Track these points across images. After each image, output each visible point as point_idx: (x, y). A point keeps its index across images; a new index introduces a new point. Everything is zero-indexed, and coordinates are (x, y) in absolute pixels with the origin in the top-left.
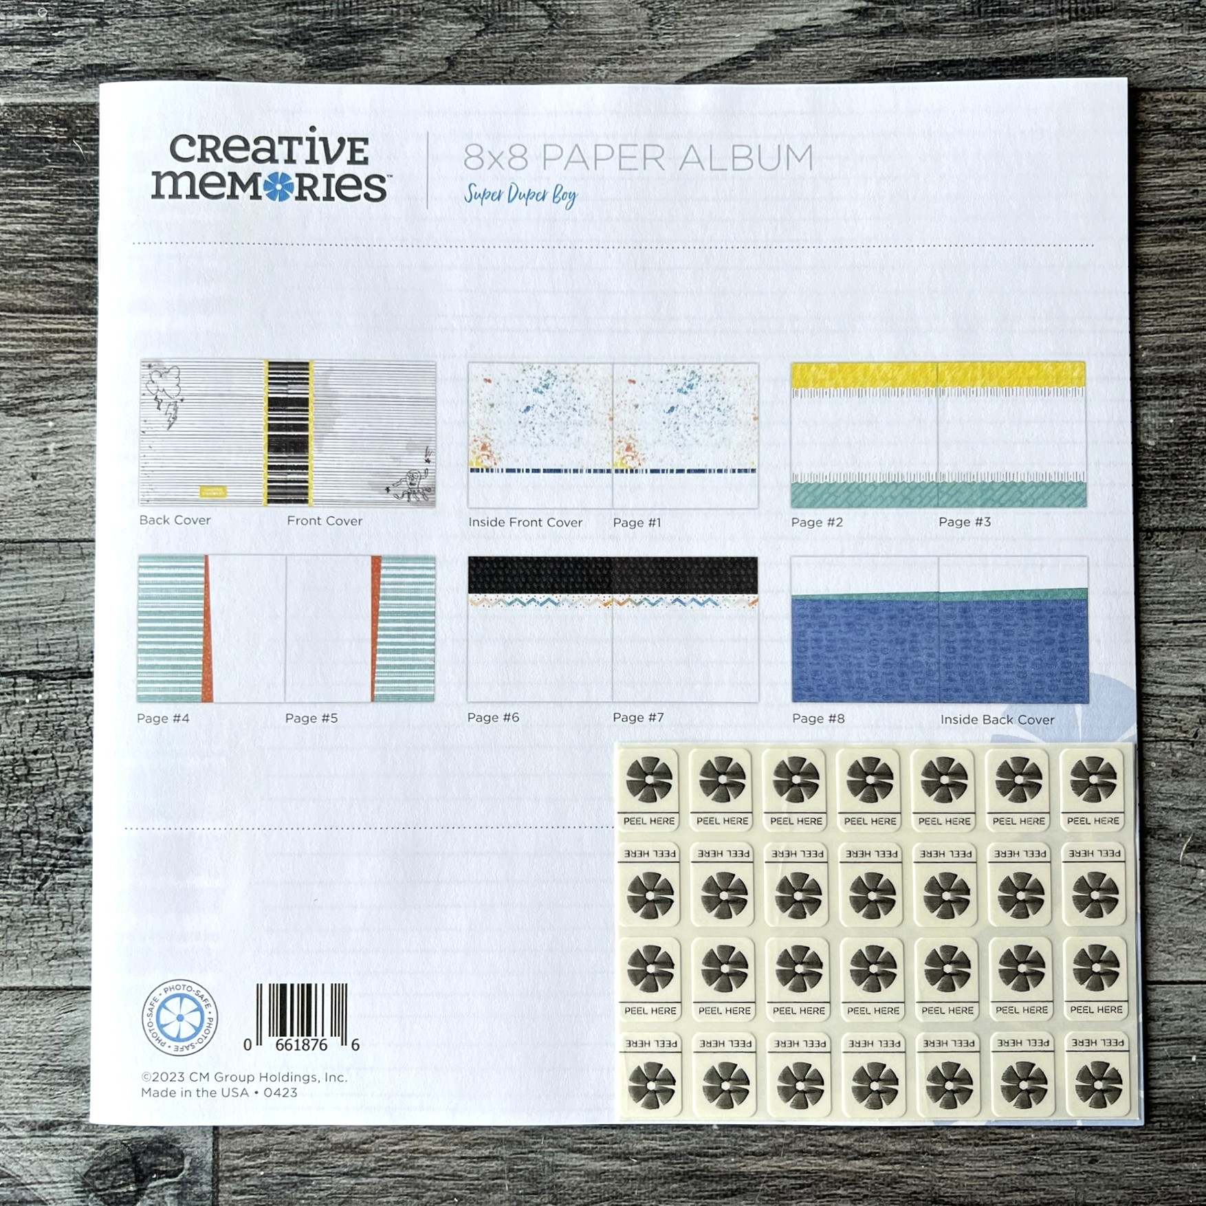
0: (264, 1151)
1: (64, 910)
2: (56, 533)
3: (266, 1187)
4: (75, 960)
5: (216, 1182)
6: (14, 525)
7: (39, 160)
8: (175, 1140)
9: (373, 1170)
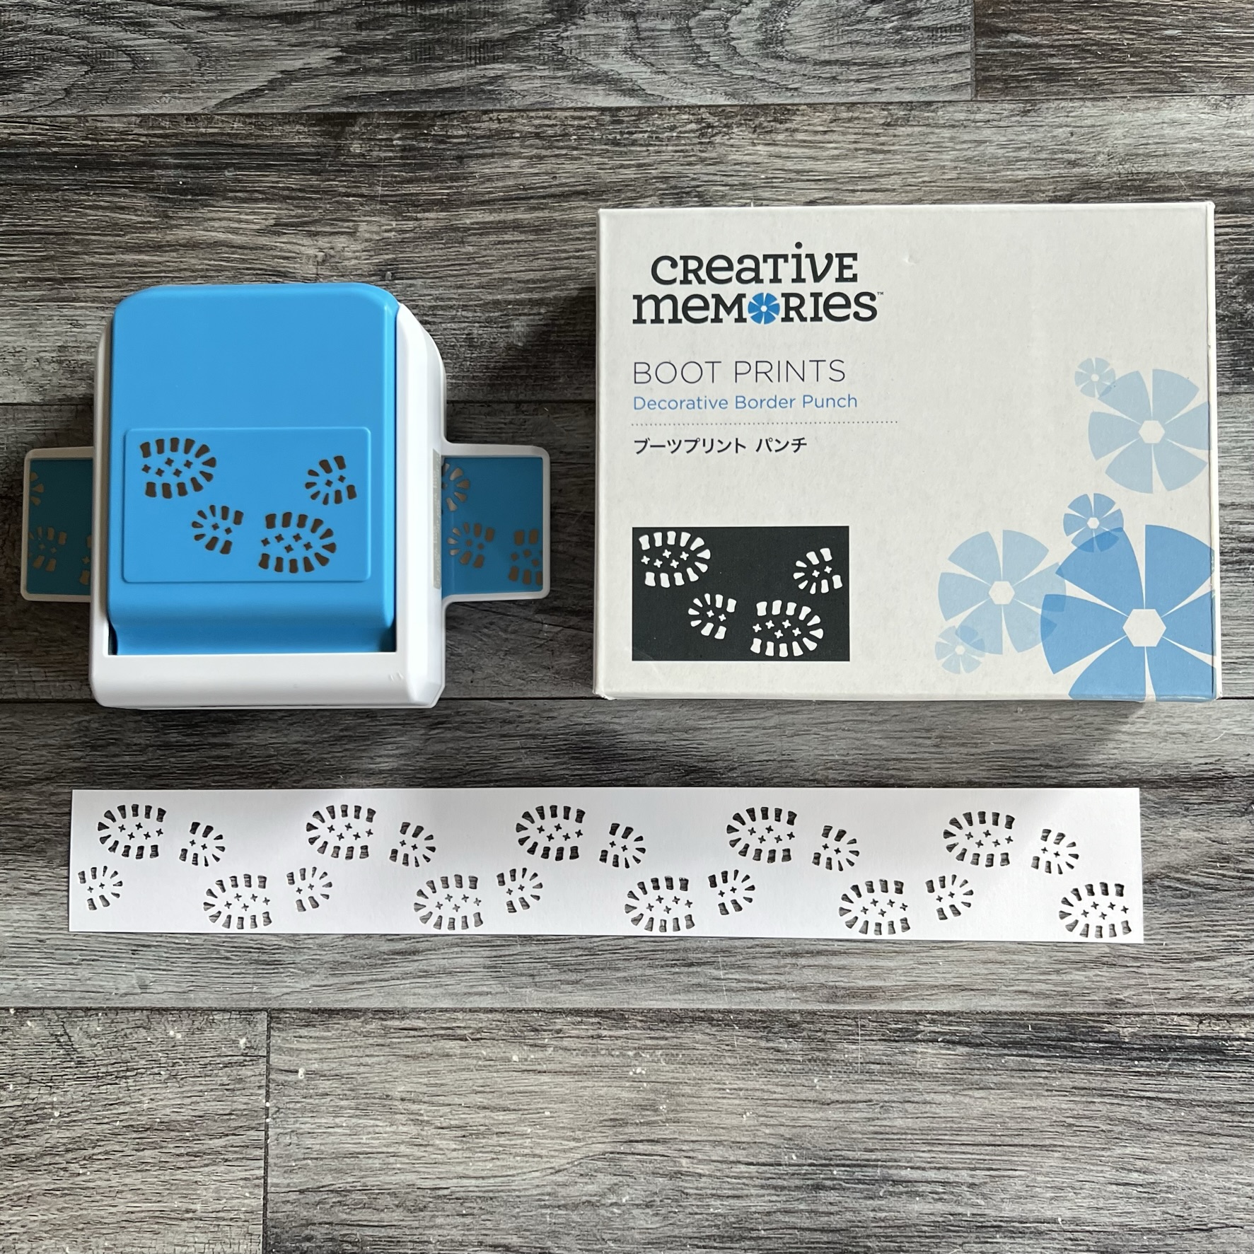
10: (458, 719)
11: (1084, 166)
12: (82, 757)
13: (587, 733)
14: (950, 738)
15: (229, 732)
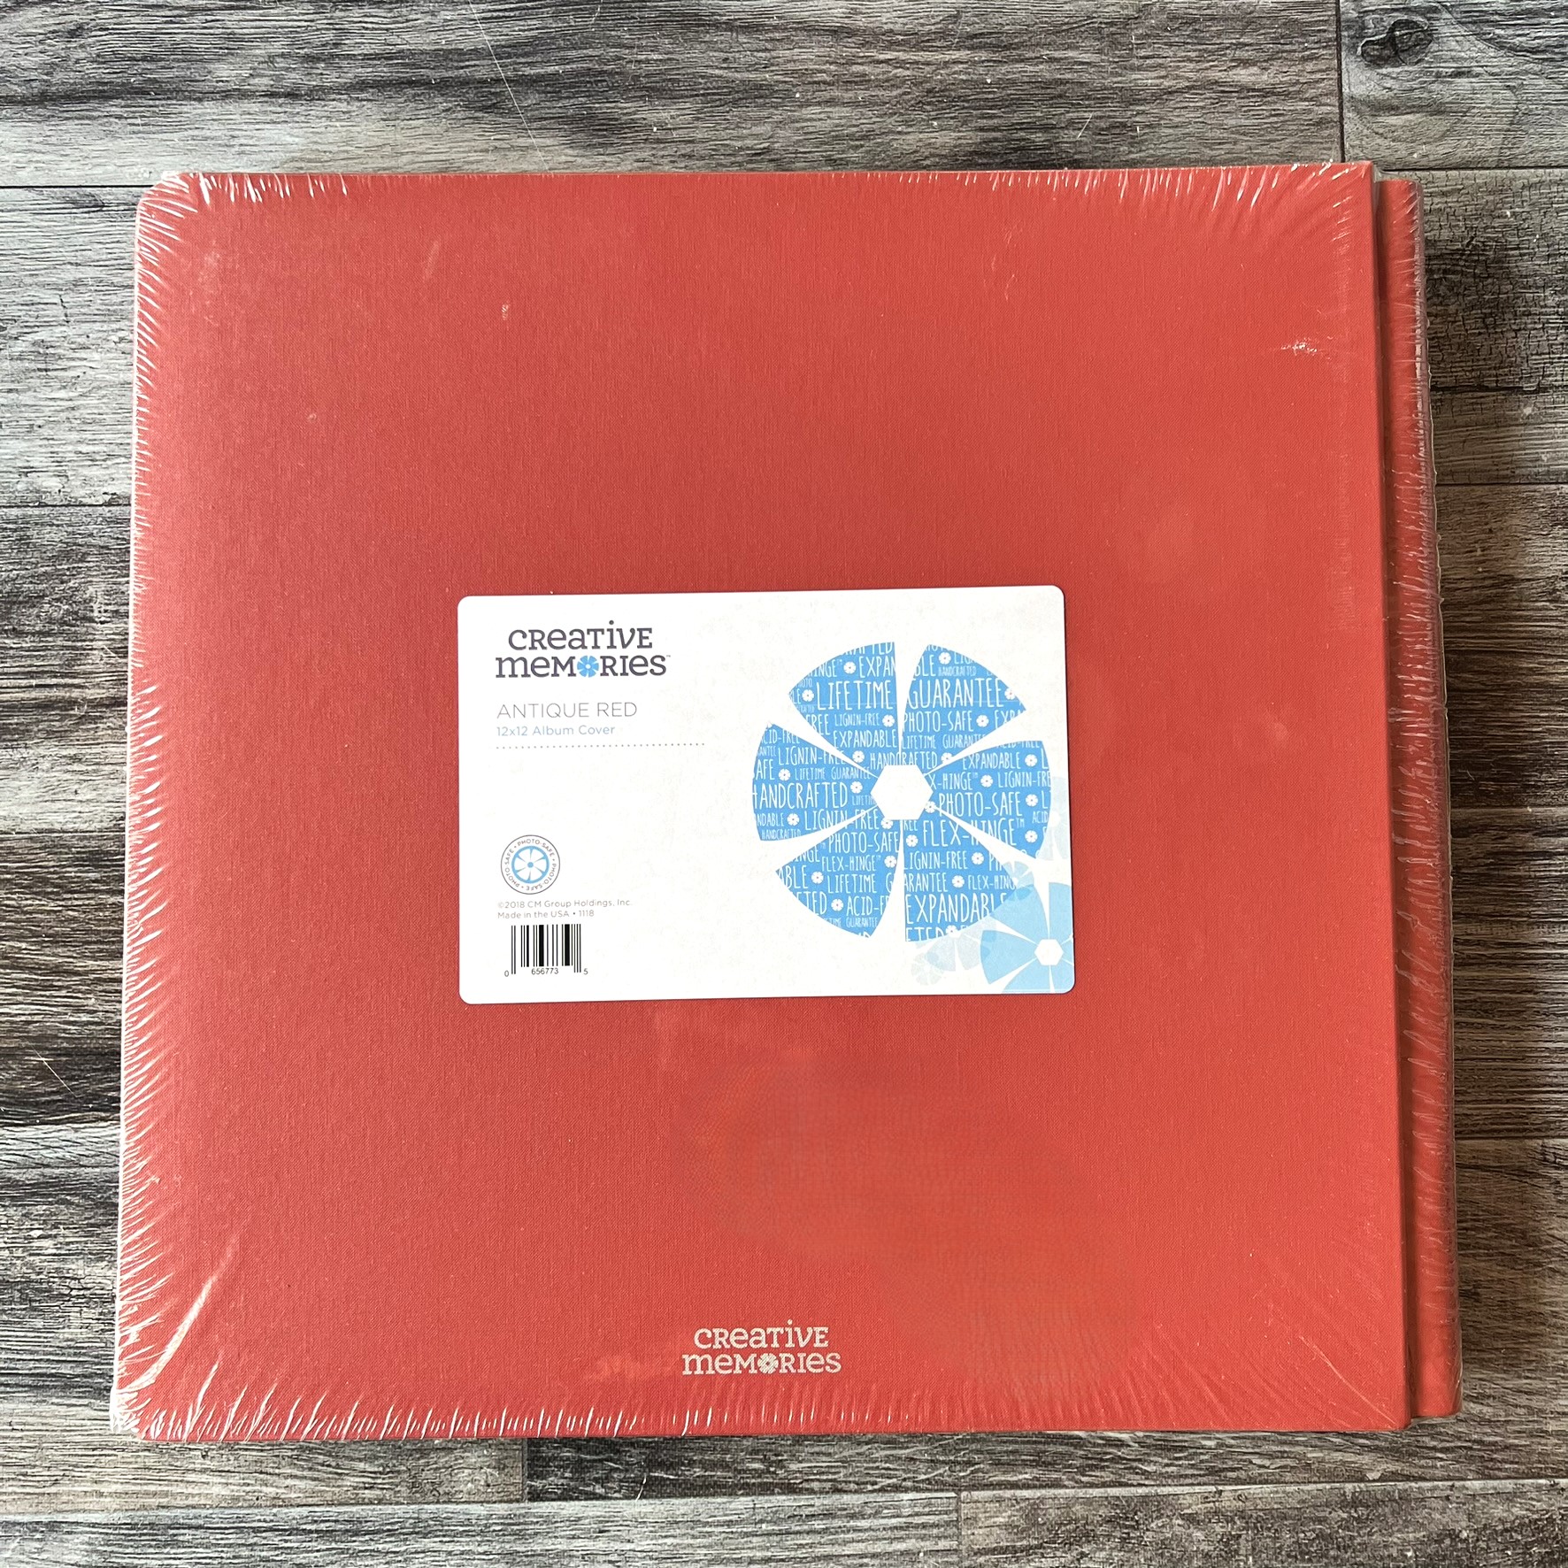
0: (1305, 59)
1: (1453, 224)
2: (1473, 490)
3: (1303, 35)
4: (1445, 189)
5: (1338, 38)
6: (1503, 496)
7: (1499, 766)
8: (1367, 66)
9: (1227, 48)
10: (739, 159)
11: (65, 756)
12: (1136, 115)
13: (601, 145)
14: (220, 145)
15: (980, 143)
